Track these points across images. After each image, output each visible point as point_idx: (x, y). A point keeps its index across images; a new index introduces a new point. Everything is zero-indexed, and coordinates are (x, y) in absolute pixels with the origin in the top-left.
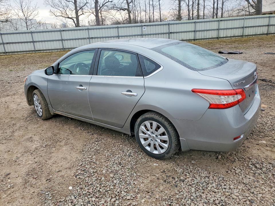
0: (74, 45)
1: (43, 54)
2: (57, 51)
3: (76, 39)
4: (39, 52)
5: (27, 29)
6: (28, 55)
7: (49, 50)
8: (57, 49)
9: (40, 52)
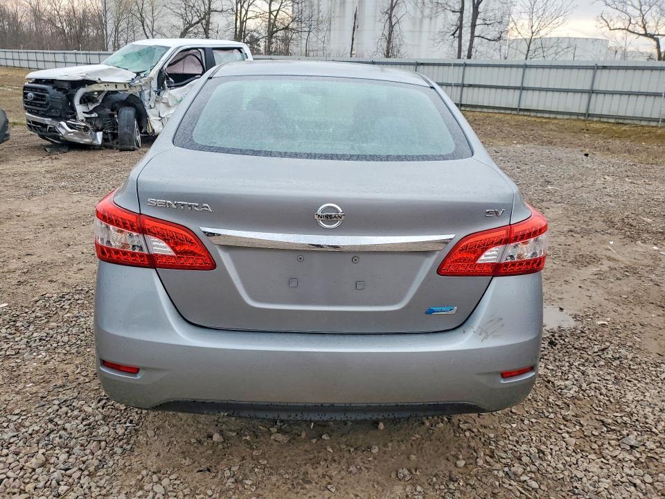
0: (618, 110)
1: (533, 119)
2: (568, 117)
3: (629, 94)
4: (525, 113)
5: (526, 59)
6: (497, 116)
7: (550, 112)
8: (571, 114)
9: (528, 114)
